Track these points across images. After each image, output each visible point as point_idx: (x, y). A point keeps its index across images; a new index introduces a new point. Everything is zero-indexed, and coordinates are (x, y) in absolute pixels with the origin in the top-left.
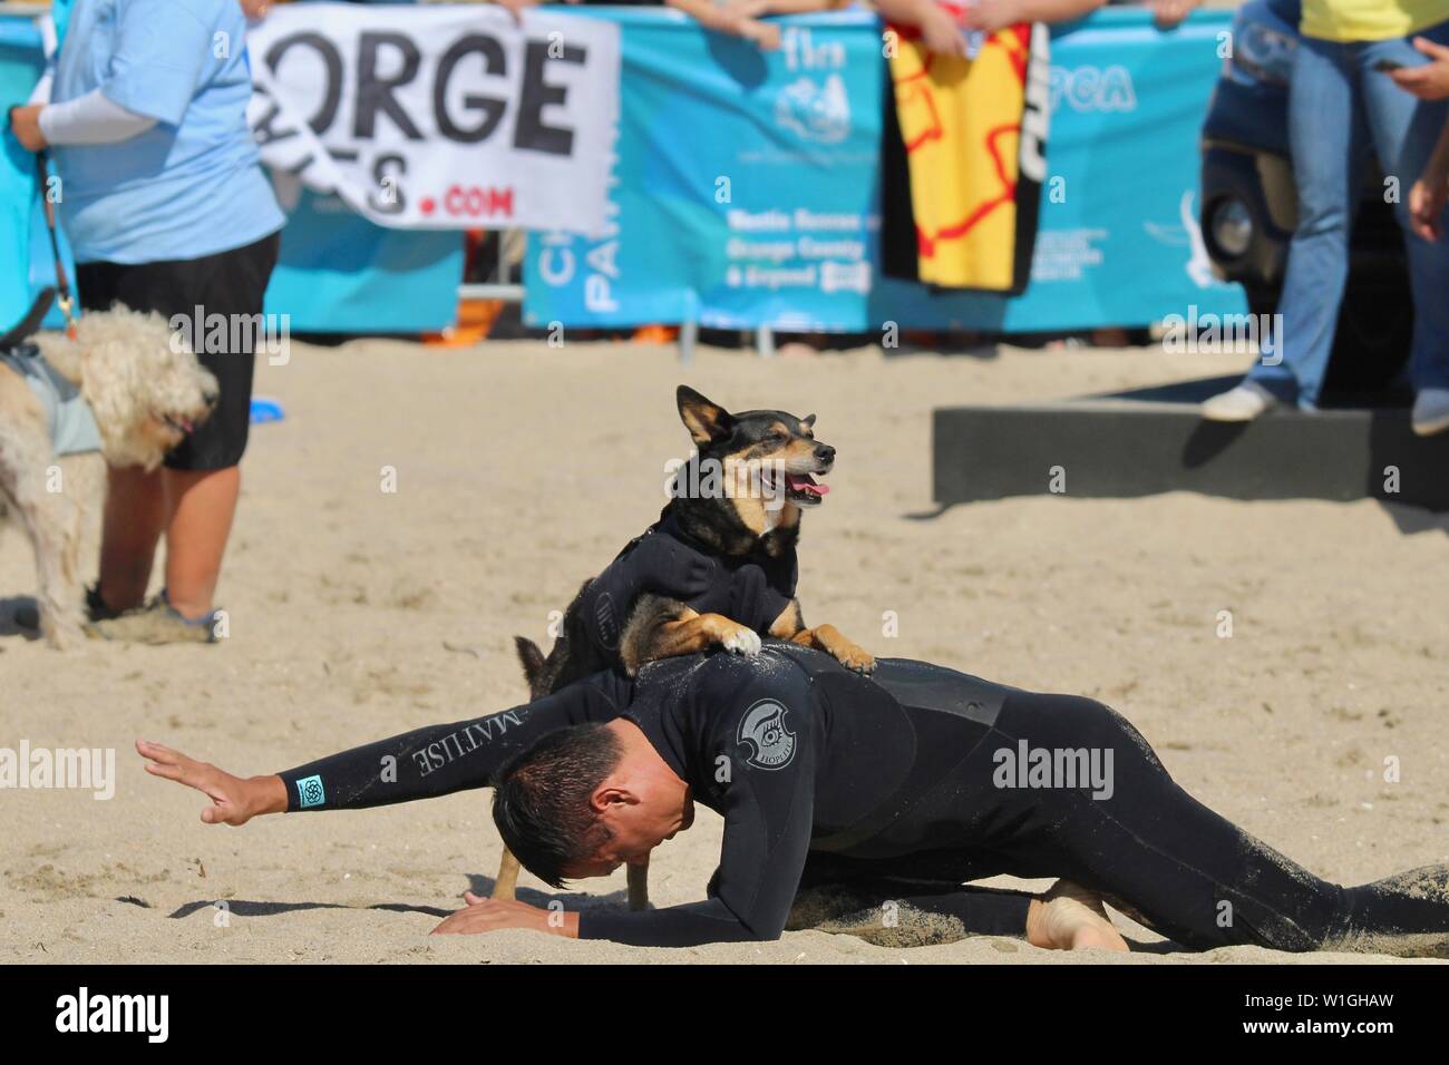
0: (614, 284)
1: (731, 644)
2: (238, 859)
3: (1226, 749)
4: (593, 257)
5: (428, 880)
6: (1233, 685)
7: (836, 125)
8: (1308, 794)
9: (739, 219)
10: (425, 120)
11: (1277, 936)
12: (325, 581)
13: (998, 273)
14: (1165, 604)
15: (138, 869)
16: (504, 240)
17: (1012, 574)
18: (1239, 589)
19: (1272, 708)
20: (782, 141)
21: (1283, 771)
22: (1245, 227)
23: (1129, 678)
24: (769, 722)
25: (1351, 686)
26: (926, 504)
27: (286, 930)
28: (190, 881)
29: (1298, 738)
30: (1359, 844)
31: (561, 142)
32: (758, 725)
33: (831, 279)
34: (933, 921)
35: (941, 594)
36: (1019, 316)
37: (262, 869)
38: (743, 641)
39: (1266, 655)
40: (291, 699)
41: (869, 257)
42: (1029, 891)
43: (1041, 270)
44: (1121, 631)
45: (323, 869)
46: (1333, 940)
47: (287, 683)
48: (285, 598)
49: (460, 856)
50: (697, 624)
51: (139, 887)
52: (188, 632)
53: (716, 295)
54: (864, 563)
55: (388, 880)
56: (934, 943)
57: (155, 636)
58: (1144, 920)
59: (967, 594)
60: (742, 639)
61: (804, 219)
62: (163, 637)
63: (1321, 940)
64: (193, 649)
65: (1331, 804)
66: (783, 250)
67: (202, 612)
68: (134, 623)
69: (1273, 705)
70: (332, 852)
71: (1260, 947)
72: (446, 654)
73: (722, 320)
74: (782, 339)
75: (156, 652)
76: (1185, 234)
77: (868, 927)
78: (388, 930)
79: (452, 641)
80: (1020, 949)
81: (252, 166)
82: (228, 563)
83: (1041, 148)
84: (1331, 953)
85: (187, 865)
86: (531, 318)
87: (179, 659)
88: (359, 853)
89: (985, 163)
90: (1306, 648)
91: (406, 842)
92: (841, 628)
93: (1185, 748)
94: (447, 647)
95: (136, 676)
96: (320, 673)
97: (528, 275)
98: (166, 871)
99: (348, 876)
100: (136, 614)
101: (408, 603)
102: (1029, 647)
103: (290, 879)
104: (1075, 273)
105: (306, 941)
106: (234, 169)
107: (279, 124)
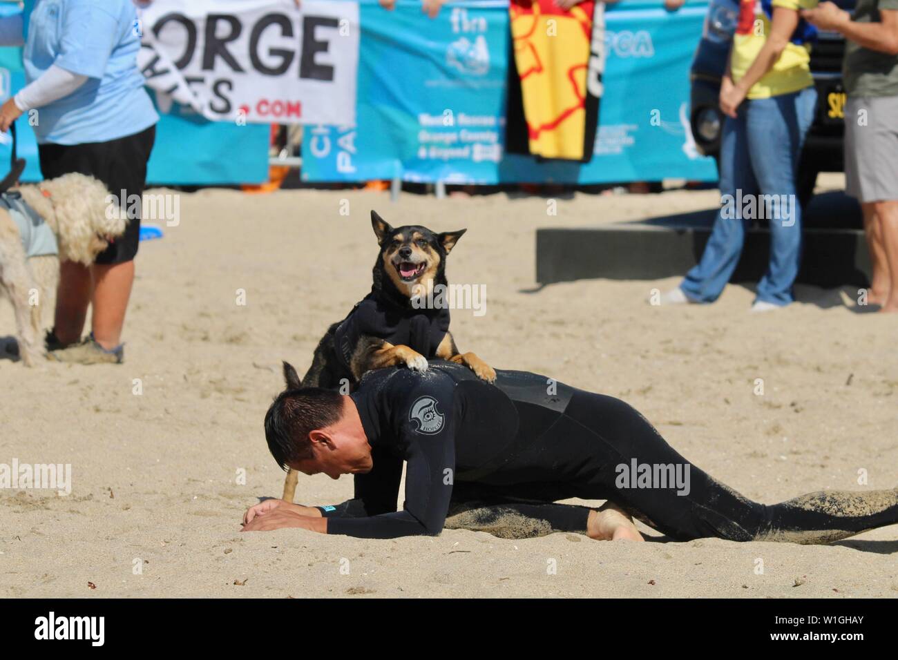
0: (354, 158)
1: (411, 365)
2: (133, 488)
3: (703, 425)
4: (341, 142)
5: (242, 500)
6: (708, 388)
7: (482, 65)
8: (749, 451)
9: (425, 119)
10: (245, 61)
11: (729, 533)
12: (185, 328)
13: (575, 149)
14: (669, 341)
15: (75, 493)
16: (290, 132)
17: (581, 324)
18: (712, 333)
19: (729, 401)
20: (450, 74)
21: (735, 437)
22: (716, 124)
23: (647, 384)
24: (427, 408)
25: (776, 389)
26: (532, 283)
27: (160, 528)
28: (104, 501)
29: (745, 418)
30: (779, 480)
31: (326, 73)
32: (420, 410)
33: (479, 154)
34: (533, 523)
35: (541, 336)
36: (587, 175)
37: (146, 494)
38: (418, 363)
39: (726, 371)
40: (165, 396)
41: (500, 141)
42: (588, 506)
43: (599, 148)
44: (643, 357)
45: (182, 494)
46: (761, 535)
47: (163, 386)
48: (162, 338)
49: (261, 487)
50: (393, 352)
51: (76, 504)
52: (106, 357)
53: (412, 163)
54: (496, 318)
55: (219, 500)
56: (533, 536)
57: (87, 359)
58: (652, 523)
59: (555, 335)
60: (418, 362)
61: (463, 119)
62: (91, 360)
63: (755, 535)
64: (108, 368)
65: (763, 456)
66: (451, 137)
67: (114, 346)
68: (75, 352)
69: (730, 399)
70: (187, 484)
71: (720, 539)
72: (255, 370)
73: (416, 177)
74: (451, 189)
75: (88, 368)
76: (682, 128)
77: (495, 526)
78: (218, 528)
79: (258, 363)
80: (582, 540)
81: (139, 87)
82: (129, 316)
83: (600, 78)
84: (761, 542)
85: (103, 491)
86: (306, 176)
87: (101, 373)
88: (202, 484)
89: (567, 86)
90: (750, 367)
91: (230, 478)
92: (479, 355)
93: (679, 424)
94: (255, 366)
95: (76, 382)
96: (182, 380)
97: (304, 151)
98: (91, 495)
99: (196, 497)
100: (75, 346)
101: (233, 340)
102: (590, 367)
103: (162, 499)
104: (618, 150)
105: (171, 534)
106: (128, 90)
107: (159, 66)
